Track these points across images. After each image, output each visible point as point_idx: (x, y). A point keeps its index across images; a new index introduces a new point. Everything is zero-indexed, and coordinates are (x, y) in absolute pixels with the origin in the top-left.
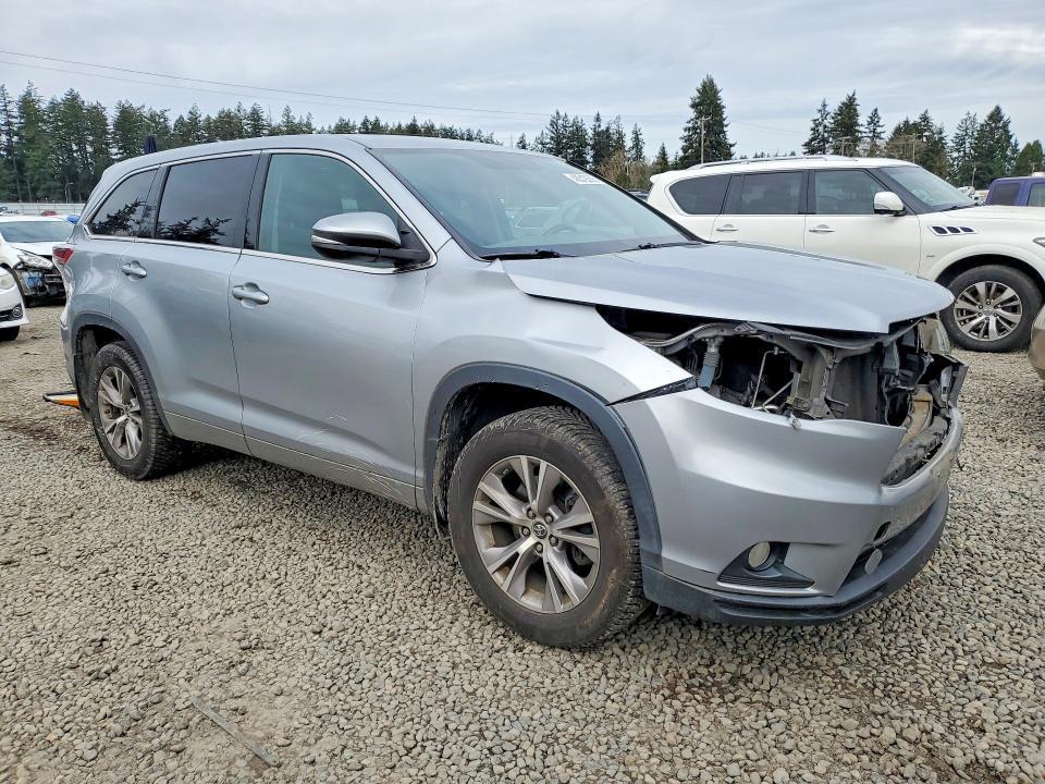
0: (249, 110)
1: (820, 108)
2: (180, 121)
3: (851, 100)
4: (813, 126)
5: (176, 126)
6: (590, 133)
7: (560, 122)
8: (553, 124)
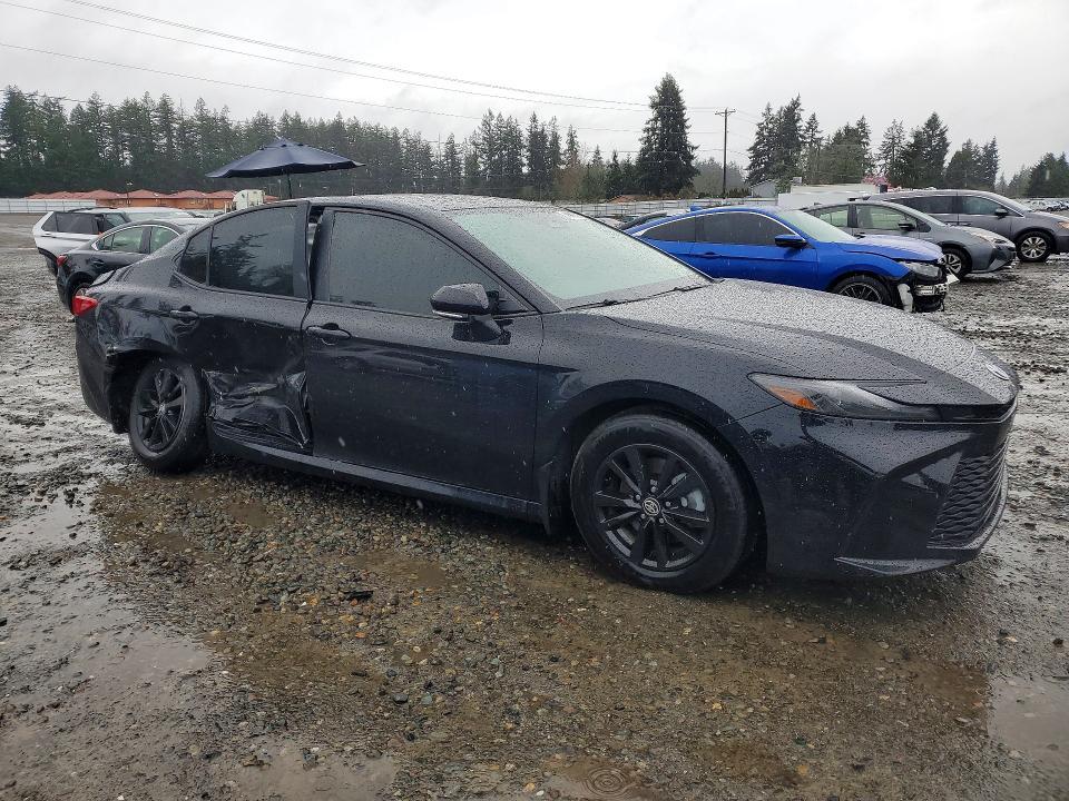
0: (158, 101)
1: (764, 111)
2: (78, 112)
3: (796, 104)
4: (758, 130)
5: (72, 116)
6: (526, 134)
7: (494, 122)
8: (486, 123)
